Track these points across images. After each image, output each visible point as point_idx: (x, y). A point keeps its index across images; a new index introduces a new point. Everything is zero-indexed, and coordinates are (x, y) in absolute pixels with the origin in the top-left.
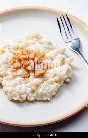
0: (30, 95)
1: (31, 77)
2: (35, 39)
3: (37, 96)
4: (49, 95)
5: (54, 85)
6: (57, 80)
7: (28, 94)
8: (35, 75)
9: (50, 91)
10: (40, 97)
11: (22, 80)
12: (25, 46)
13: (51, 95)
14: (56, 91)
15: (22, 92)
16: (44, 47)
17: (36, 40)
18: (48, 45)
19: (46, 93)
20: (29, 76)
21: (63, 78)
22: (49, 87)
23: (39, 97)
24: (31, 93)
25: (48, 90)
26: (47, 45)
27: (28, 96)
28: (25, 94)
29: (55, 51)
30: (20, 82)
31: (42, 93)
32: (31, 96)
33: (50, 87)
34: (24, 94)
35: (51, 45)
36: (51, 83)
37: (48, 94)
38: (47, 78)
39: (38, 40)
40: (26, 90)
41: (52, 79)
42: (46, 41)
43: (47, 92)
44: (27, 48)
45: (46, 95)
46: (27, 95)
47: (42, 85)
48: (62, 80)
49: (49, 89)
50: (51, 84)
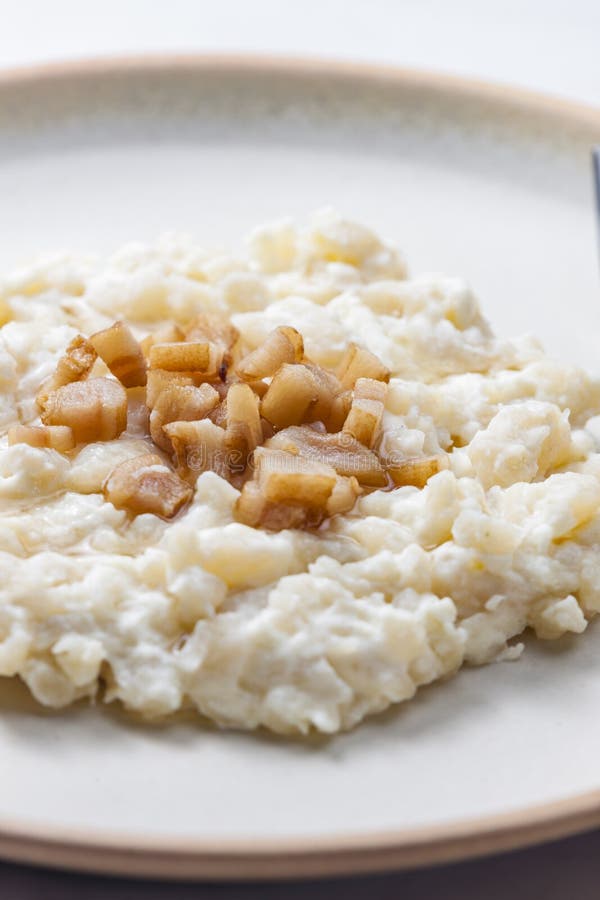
0: (145, 649)
1: (197, 513)
2: (336, 268)
3: (214, 667)
4: (339, 683)
5: (412, 609)
6: (446, 571)
7: (130, 640)
8: (238, 503)
9: (350, 646)
10: (244, 685)
11: (107, 522)
12: (224, 307)
13: (358, 698)
14: (412, 673)
15: (71, 606)
16: (403, 341)
17: (345, 280)
18: (446, 327)
19: (308, 653)
20: (184, 504)
21: (513, 576)
22: (346, 610)
23: (233, 688)
24: (157, 637)
25: (335, 639)
26: (435, 319)
27: (122, 655)
28: (100, 634)
29: (505, 379)
30: (80, 534)
31: (264, 644)
32: (154, 661)
33: (363, 616)
34: (82, 628)
35: (473, 334)
36: (389, 589)
37: (323, 667)
38: (356, 548)
39: (365, 281)
40: (119, 602)
41: (406, 560)
42: (437, 295)
43: (318, 649)
44: (239, 321)
45: (299, 676)
46: (115, 642)
47: (288, 582)
48: (498, 585)
49: (344, 632)
50: (379, 596)
